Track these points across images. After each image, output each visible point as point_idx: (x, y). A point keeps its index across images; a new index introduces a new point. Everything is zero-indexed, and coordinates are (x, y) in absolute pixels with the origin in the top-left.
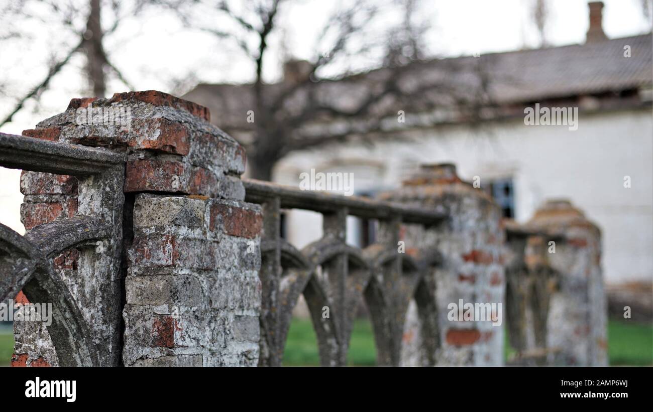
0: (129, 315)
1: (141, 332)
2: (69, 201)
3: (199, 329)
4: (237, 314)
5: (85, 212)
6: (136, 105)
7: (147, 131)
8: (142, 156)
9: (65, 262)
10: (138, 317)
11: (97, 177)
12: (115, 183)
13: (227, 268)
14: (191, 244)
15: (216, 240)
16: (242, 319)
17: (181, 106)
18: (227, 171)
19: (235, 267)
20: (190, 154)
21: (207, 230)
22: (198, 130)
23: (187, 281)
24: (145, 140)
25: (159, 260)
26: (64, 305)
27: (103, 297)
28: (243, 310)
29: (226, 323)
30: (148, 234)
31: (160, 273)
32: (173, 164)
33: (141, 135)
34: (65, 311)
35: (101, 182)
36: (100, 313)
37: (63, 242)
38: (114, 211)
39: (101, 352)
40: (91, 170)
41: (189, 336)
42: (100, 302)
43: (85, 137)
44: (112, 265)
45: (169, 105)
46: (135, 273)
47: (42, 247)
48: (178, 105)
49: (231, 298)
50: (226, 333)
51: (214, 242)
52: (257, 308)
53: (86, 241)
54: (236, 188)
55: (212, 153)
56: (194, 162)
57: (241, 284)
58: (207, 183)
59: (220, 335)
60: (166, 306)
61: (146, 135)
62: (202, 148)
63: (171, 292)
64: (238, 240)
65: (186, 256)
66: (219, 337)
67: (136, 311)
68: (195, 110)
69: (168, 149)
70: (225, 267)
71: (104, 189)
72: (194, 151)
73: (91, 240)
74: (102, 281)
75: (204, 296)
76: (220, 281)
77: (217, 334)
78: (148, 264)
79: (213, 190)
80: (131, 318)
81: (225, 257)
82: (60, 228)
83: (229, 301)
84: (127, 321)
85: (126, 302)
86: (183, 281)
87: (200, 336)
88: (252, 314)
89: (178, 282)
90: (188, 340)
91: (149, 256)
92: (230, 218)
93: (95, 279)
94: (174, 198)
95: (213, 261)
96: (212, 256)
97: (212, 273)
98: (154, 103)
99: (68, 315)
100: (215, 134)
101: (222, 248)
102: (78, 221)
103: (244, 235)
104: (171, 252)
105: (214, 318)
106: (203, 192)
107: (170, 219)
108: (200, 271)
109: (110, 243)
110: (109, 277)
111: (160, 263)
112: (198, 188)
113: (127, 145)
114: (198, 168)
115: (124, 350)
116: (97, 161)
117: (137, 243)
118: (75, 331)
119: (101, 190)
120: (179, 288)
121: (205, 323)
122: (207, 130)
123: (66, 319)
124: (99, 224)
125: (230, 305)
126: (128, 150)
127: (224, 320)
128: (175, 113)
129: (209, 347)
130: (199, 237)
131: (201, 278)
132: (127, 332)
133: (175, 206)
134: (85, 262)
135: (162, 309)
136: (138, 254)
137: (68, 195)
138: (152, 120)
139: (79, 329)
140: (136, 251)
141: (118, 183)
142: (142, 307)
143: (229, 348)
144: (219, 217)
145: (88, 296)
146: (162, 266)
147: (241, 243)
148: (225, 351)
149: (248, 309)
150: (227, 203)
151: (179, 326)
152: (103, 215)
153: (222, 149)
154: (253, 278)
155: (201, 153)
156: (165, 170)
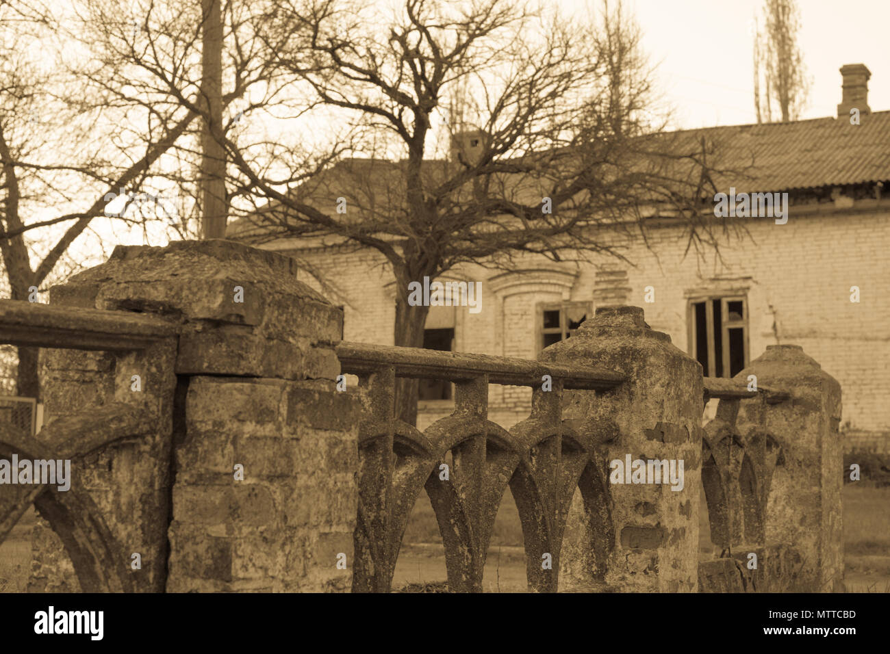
0: (176, 535)
1: (191, 559)
2: (106, 381)
3: (268, 554)
4: (322, 531)
5: (124, 399)
6: (196, 259)
7: (207, 296)
8: (199, 327)
9: (98, 460)
10: (187, 539)
11: (140, 353)
12: (164, 360)
13: (310, 472)
14: (261, 443)
15: (295, 436)
16: (330, 537)
17: (257, 258)
18: (316, 342)
19: (321, 470)
20: (264, 324)
21: (283, 424)
22: (277, 292)
23: (252, 493)
24: (203, 307)
25: (216, 465)
26: (89, 524)
27: (143, 511)
28: (331, 525)
29: (307, 544)
30: (203, 430)
31: (217, 482)
32: (241, 338)
33: (199, 300)
34: (90, 532)
35: (145, 361)
36: (140, 532)
37: (89, 442)
38: (161, 399)
39: (138, 583)
40: (131, 346)
41: (254, 565)
42: (140, 517)
43: (128, 300)
44: (156, 469)
45: (239, 259)
46: (186, 481)
47: (60, 450)
48: (253, 257)
49: (314, 510)
50: (306, 558)
51: (293, 439)
52: (351, 522)
53: (121, 438)
54: (327, 363)
55: (295, 321)
56: (270, 334)
57: (330, 492)
58: (287, 360)
59: (297, 560)
60: (223, 526)
61: (205, 300)
62: (281, 315)
63: (230, 508)
64: (327, 434)
65: (252, 460)
66: (297, 562)
67: (185, 531)
68: (277, 262)
69: (233, 319)
70: (306, 471)
71: (148, 370)
72: (270, 320)
73: (128, 438)
74: (142, 489)
75: (276, 511)
76: (300, 489)
77: (294, 560)
78: (202, 470)
79: (295, 369)
80: (179, 539)
81: (308, 458)
82: (86, 422)
83: (312, 514)
84: (173, 543)
85: (173, 518)
86: (246, 493)
87: (269, 563)
88: (344, 529)
89: (239, 496)
90: (251, 570)
91: (204, 459)
92: (316, 406)
93: (133, 487)
94: (238, 385)
95: (290, 464)
96: (289, 457)
97: (288, 481)
98: (219, 256)
99: (94, 536)
100: (301, 294)
101: (304, 447)
102: (112, 413)
103: (334, 427)
104: (232, 455)
105: (290, 539)
106: (280, 373)
107: (232, 413)
108: (271, 478)
109: (154, 440)
110: (151, 485)
111: (217, 469)
112: (274, 367)
113: (180, 312)
114: (275, 341)
115: (169, 581)
116: (139, 335)
117: (190, 441)
118: (103, 556)
119: (145, 370)
120: (241, 503)
121: (277, 546)
122: (288, 290)
123: (91, 542)
124: (141, 416)
125: (313, 520)
126: (183, 319)
127: (303, 541)
128: (247, 270)
129: (281, 577)
130: (271, 434)
131: (272, 488)
132: (173, 557)
133: (239, 396)
134: (122, 463)
135: (219, 530)
136: (191, 455)
137: (105, 372)
138: (213, 282)
139: (108, 554)
140: (188, 451)
141: (167, 361)
142: (192, 526)
143: (310, 576)
144: (300, 406)
145: (124, 508)
146: (219, 473)
147: (331, 438)
148: (305, 581)
149: (338, 524)
150: (312, 388)
151: (240, 553)
152: (146, 404)
153: (309, 314)
154: (347, 482)
155: (279, 321)
156: (228, 346)
